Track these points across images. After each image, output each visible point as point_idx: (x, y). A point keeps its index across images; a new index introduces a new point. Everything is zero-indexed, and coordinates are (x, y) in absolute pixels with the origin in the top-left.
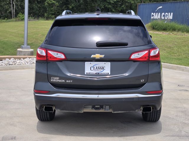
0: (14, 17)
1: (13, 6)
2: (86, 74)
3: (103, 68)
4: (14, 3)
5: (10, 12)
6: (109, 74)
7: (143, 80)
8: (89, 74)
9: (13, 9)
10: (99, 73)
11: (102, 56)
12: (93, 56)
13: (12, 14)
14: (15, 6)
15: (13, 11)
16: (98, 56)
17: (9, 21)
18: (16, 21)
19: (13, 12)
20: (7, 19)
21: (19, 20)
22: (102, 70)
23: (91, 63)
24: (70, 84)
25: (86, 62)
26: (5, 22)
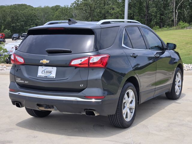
0: (175, 25)
1: (176, 15)
2: (38, 76)
3: (50, 72)
4: (177, 11)
5: (173, 21)
6: (55, 78)
7: (82, 85)
8: (40, 77)
9: (176, 17)
10: (47, 77)
11: (48, 62)
12: (41, 61)
13: (174, 23)
14: (177, 14)
15: (175, 19)
16: (45, 61)
17: (170, 30)
18: (176, 29)
19: (175, 21)
20: (169, 27)
21: (179, 29)
22: (50, 74)
23: (42, 68)
24: (27, 84)
25: (39, 67)
26: (167, 30)
